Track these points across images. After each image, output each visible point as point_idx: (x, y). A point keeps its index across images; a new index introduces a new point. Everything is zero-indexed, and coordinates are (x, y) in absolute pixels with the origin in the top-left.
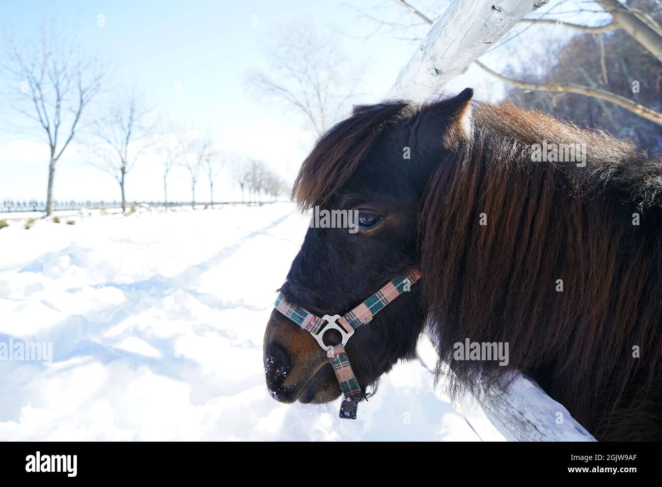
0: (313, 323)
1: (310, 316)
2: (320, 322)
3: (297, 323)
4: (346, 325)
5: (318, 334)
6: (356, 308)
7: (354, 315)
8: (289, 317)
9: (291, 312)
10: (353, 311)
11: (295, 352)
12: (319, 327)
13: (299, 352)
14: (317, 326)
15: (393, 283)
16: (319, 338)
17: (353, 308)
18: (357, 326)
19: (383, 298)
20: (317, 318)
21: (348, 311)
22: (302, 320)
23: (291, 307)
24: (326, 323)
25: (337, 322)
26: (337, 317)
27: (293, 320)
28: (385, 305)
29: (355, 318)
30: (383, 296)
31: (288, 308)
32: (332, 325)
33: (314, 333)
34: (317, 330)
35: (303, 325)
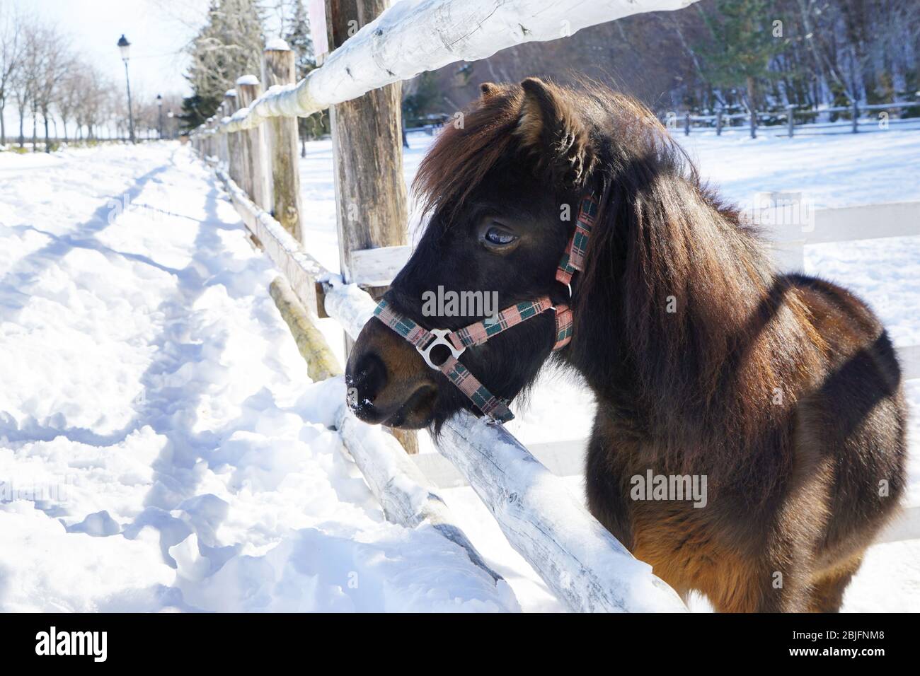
0: (420, 335)
1: (418, 328)
2: (429, 336)
3: (401, 334)
4: (456, 341)
5: (424, 349)
6: (471, 326)
7: (468, 332)
8: (393, 327)
9: (395, 322)
10: (468, 328)
11: (393, 368)
12: (426, 342)
13: (397, 369)
14: (424, 339)
15: (518, 307)
16: (426, 354)
17: (469, 325)
18: (469, 345)
19: (503, 321)
20: (426, 331)
21: (462, 328)
22: (408, 331)
23: (396, 316)
24: (435, 337)
25: (447, 337)
26: (449, 331)
27: (396, 330)
28: (503, 330)
29: (468, 336)
30: (504, 318)
31: (393, 316)
32: (441, 340)
33: (420, 346)
34: (424, 344)
35: (408, 337)
